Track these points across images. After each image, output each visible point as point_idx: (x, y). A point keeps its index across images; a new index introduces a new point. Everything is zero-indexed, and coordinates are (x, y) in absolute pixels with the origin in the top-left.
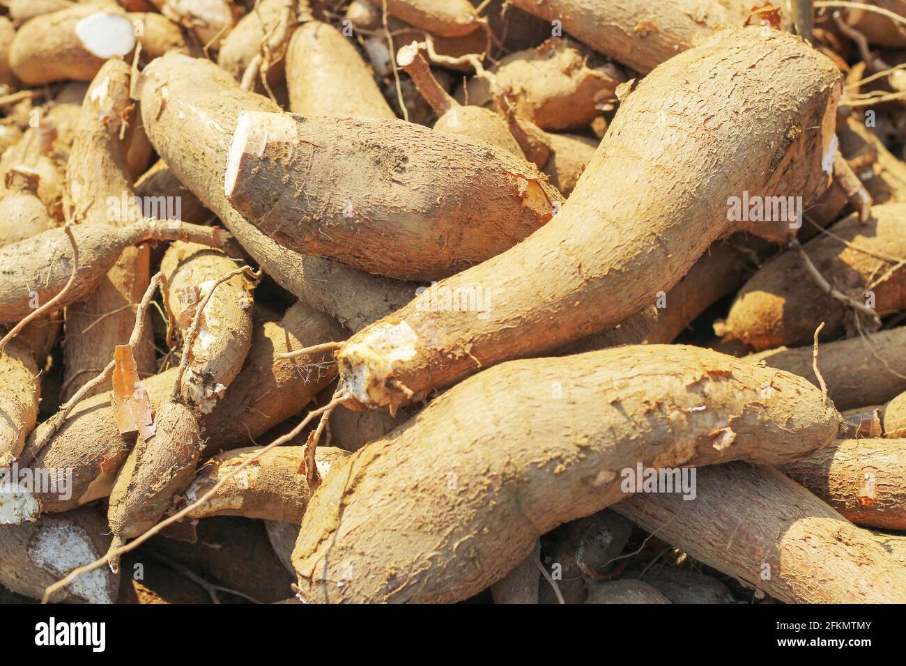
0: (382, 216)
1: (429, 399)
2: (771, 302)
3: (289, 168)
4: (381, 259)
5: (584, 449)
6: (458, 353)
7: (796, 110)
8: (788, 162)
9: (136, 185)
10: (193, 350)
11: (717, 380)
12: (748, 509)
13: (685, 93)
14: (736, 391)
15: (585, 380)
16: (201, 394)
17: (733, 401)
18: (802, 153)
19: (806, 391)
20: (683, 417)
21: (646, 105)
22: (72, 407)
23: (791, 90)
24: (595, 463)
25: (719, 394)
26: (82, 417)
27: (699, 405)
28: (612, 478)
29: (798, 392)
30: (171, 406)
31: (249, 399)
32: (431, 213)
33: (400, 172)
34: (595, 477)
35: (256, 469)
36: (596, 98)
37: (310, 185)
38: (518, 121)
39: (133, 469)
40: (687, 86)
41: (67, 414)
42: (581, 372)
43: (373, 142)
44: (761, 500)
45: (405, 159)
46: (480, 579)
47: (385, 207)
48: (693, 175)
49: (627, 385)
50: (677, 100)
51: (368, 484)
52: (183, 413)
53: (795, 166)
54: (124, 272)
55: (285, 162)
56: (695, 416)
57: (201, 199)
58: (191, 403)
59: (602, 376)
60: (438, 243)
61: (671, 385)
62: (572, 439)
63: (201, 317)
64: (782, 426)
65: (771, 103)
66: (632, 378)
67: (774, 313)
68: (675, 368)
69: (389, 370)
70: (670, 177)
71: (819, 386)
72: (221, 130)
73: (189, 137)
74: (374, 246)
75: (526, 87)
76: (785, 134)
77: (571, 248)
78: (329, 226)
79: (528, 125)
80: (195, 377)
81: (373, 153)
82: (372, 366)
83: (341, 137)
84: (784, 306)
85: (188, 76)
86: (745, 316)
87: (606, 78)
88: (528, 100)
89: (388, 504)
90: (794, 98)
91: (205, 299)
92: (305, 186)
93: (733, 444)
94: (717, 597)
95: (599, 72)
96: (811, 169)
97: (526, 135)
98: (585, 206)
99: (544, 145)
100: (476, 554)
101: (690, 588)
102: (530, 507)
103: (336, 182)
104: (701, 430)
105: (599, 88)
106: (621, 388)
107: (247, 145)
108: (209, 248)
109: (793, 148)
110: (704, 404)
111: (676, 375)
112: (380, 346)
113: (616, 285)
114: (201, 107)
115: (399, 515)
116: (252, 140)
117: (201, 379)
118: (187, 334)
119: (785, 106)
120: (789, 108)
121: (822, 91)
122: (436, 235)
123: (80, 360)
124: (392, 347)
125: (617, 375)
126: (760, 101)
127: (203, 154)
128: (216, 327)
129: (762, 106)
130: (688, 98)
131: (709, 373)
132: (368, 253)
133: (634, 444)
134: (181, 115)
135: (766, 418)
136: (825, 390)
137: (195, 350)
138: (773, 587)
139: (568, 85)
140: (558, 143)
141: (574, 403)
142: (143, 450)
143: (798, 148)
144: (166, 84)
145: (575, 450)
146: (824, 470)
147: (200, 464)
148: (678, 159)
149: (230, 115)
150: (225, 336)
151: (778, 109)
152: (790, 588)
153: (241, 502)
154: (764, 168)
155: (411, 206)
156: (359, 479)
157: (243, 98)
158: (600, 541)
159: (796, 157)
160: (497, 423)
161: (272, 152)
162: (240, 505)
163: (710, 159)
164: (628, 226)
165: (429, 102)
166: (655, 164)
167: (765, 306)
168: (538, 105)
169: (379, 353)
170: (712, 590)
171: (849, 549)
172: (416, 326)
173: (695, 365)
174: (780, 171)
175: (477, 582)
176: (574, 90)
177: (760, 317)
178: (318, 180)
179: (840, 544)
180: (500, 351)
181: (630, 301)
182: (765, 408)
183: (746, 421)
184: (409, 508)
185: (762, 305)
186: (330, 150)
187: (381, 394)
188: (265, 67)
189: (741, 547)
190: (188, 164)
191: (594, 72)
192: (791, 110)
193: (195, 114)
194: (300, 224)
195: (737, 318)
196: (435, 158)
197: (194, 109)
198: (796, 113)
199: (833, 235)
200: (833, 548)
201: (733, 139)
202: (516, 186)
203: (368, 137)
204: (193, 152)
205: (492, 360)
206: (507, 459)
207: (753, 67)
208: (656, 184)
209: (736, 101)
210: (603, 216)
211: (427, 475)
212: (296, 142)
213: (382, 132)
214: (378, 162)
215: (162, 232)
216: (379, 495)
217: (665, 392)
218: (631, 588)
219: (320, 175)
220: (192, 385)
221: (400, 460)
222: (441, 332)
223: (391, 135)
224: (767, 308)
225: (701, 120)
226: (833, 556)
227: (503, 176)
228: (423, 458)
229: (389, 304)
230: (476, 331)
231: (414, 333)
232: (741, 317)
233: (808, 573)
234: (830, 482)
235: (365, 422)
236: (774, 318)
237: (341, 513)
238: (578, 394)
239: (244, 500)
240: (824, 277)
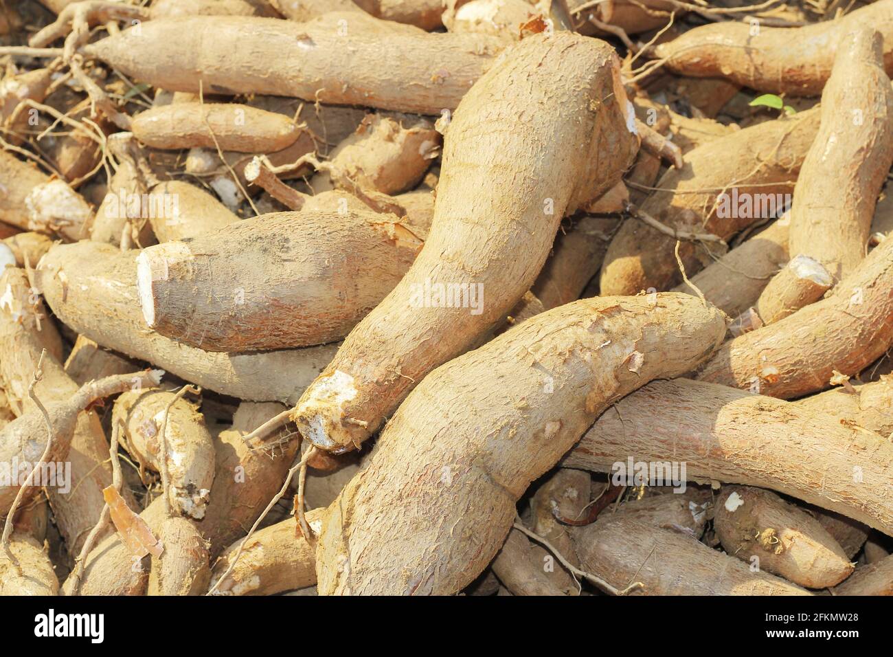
0: (285, 292)
1: (383, 425)
2: (630, 263)
3: (194, 281)
4: (299, 330)
5: (524, 409)
6: (392, 378)
7: (588, 86)
8: (599, 131)
9: (66, 367)
10: (169, 470)
11: (611, 316)
12: (679, 416)
13: (494, 104)
14: (630, 319)
15: (504, 356)
16: (190, 503)
17: (631, 328)
18: (608, 121)
19: (687, 300)
20: (596, 355)
21: (466, 125)
22: (86, 556)
23: (578, 72)
24: (539, 418)
25: (617, 326)
26: (98, 562)
27: (605, 342)
28: (558, 427)
29: (680, 303)
30: (169, 522)
31: (231, 497)
32: (324, 275)
33: (286, 252)
34: (544, 431)
35: (260, 549)
36: (421, 151)
37: (217, 288)
38: (365, 193)
39: (158, 585)
40: (493, 98)
41: (84, 563)
42: (498, 352)
43: (255, 236)
44: (686, 404)
45: (287, 240)
46: (482, 554)
47: (285, 284)
48: (527, 162)
49: (541, 347)
50: (489, 110)
51: (360, 511)
52: (181, 523)
53: (606, 134)
54: (83, 439)
55: (189, 276)
56: (605, 351)
57: (126, 353)
58: (184, 514)
59: (517, 347)
60: (340, 299)
61: (575, 333)
62: (512, 405)
63: (166, 442)
64: (678, 335)
65: (567, 87)
66: (541, 340)
67: (636, 271)
68: (574, 319)
69: (341, 411)
70: (509, 171)
71: (696, 295)
72: (123, 285)
73: (97, 302)
74: (288, 320)
75: (360, 166)
76: (588, 108)
77: (451, 256)
78: (245, 317)
79: (373, 194)
80: (180, 491)
81: (258, 245)
82: (325, 413)
83: (227, 242)
84: (642, 262)
85: (77, 256)
86: (614, 285)
87: (422, 131)
88: (366, 175)
89: (383, 519)
90: (583, 78)
91: (162, 428)
92: (213, 291)
93: (644, 363)
94: (682, 506)
95: (416, 129)
96: (620, 134)
97: (376, 202)
98: (449, 219)
99: (394, 205)
100: (471, 532)
101: (658, 509)
102: (500, 474)
103: (237, 279)
104: (615, 361)
105: (421, 142)
106: (536, 351)
107: (153, 274)
108: (147, 390)
109: (598, 119)
110: (608, 338)
111: (576, 324)
112: (326, 397)
113: (499, 273)
114: (98, 274)
115: (395, 525)
116: (154, 270)
117: (185, 491)
118: (159, 461)
119: (578, 87)
120: (582, 87)
121: (603, 64)
122: (336, 292)
123: (75, 525)
124: (336, 394)
125: (530, 342)
126: (557, 89)
127: (115, 310)
128: (181, 445)
129: (560, 92)
130: (498, 106)
131: (601, 312)
132: (285, 328)
133: (564, 392)
134: (84, 288)
135: (663, 333)
136: (701, 295)
137: (171, 470)
138: (724, 472)
139: (394, 149)
140: (403, 200)
141: (503, 376)
142: (160, 567)
143: (603, 118)
144: (61, 269)
145: (518, 413)
146: (728, 369)
147: (211, 563)
148: (509, 155)
149: (125, 271)
150: (191, 449)
151: (574, 90)
152: (738, 465)
153: (258, 581)
154: (582, 141)
155: (306, 275)
156: (350, 512)
157: (130, 255)
158: (568, 497)
159: (605, 126)
160: (447, 416)
161: (175, 273)
162: (258, 584)
163: (535, 146)
164: (489, 222)
165: (286, 204)
166: (492, 166)
167: (627, 268)
168: (376, 176)
169: (326, 402)
170: (676, 503)
171: (772, 413)
172: (349, 370)
173: (588, 311)
174: (596, 141)
175: (480, 557)
176: (400, 152)
177: (626, 280)
178: (221, 282)
179: (764, 412)
180: (426, 363)
181: (515, 282)
182: (659, 325)
183: (648, 341)
184: (401, 515)
185: (624, 269)
186: (222, 254)
187: (342, 434)
188: (135, 233)
189: (685, 448)
190: (105, 325)
191: (411, 130)
192: (584, 88)
193: (95, 282)
194: (220, 324)
195: (608, 289)
196: (311, 230)
197: (93, 279)
198: (591, 90)
199: (660, 189)
200: (760, 418)
201: (547, 125)
202: (386, 232)
203: (250, 233)
204: (106, 313)
205: (422, 373)
206: (466, 441)
207: (540, 65)
208: (498, 181)
209: (538, 94)
210: (466, 221)
211: (406, 482)
212: (192, 258)
213: (259, 226)
214: (265, 250)
215: (105, 389)
216: (372, 516)
217: (573, 341)
218: (609, 522)
219: (222, 277)
220: (180, 499)
221: (378, 481)
222: (371, 367)
223: (268, 226)
224: (629, 269)
225: (515, 118)
226: (762, 424)
227: (372, 228)
228: (397, 471)
229: (318, 369)
230: (400, 354)
231: (349, 376)
232: (611, 287)
233: (747, 445)
234: (736, 376)
235: (334, 484)
236: (638, 275)
237: (347, 545)
238: (503, 369)
239: (260, 579)
240: (666, 225)
